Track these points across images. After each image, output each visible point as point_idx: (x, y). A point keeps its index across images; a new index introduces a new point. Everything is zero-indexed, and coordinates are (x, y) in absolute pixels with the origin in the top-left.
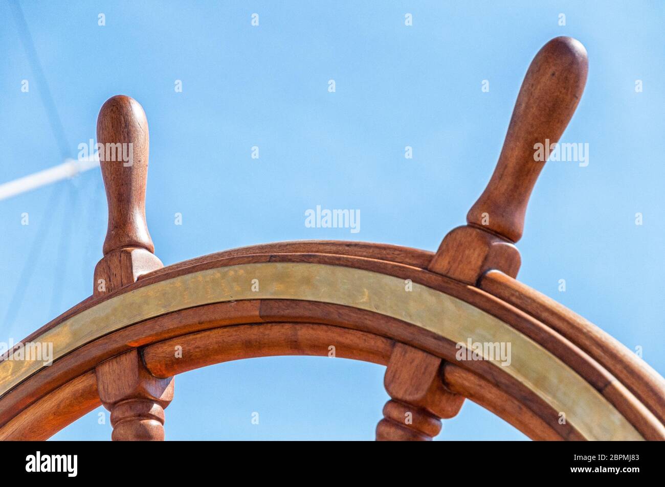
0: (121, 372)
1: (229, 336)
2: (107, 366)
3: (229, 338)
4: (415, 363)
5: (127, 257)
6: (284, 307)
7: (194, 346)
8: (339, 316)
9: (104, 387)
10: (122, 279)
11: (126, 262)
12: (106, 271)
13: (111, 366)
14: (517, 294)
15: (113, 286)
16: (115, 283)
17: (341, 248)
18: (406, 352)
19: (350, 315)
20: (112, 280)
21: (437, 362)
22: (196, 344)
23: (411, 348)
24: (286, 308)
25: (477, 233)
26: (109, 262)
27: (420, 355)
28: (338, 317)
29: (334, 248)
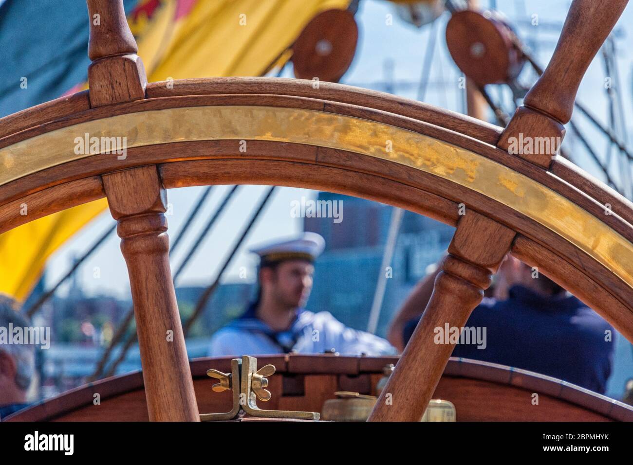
0: (137, 185)
1: (267, 169)
2: (119, 177)
3: (266, 171)
4: (488, 232)
5: (132, 67)
6: (345, 158)
7: (223, 171)
8: (409, 178)
9: (116, 197)
10: (128, 90)
11: (132, 72)
12: (106, 77)
13: (124, 177)
14: (589, 184)
15: (117, 94)
16: (120, 92)
17: (393, 105)
18: (478, 220)
19: (422, 178)
20: (115, 88)
21: (512, 234)
22: (226, 170)
23: (483, 217)
24: (348, 159)
25: (550, 122)
26: (110, 69)
27: (494, 225)
28: (407, 178)
29: (386, 105)
